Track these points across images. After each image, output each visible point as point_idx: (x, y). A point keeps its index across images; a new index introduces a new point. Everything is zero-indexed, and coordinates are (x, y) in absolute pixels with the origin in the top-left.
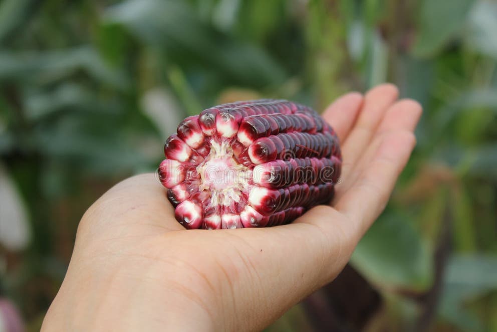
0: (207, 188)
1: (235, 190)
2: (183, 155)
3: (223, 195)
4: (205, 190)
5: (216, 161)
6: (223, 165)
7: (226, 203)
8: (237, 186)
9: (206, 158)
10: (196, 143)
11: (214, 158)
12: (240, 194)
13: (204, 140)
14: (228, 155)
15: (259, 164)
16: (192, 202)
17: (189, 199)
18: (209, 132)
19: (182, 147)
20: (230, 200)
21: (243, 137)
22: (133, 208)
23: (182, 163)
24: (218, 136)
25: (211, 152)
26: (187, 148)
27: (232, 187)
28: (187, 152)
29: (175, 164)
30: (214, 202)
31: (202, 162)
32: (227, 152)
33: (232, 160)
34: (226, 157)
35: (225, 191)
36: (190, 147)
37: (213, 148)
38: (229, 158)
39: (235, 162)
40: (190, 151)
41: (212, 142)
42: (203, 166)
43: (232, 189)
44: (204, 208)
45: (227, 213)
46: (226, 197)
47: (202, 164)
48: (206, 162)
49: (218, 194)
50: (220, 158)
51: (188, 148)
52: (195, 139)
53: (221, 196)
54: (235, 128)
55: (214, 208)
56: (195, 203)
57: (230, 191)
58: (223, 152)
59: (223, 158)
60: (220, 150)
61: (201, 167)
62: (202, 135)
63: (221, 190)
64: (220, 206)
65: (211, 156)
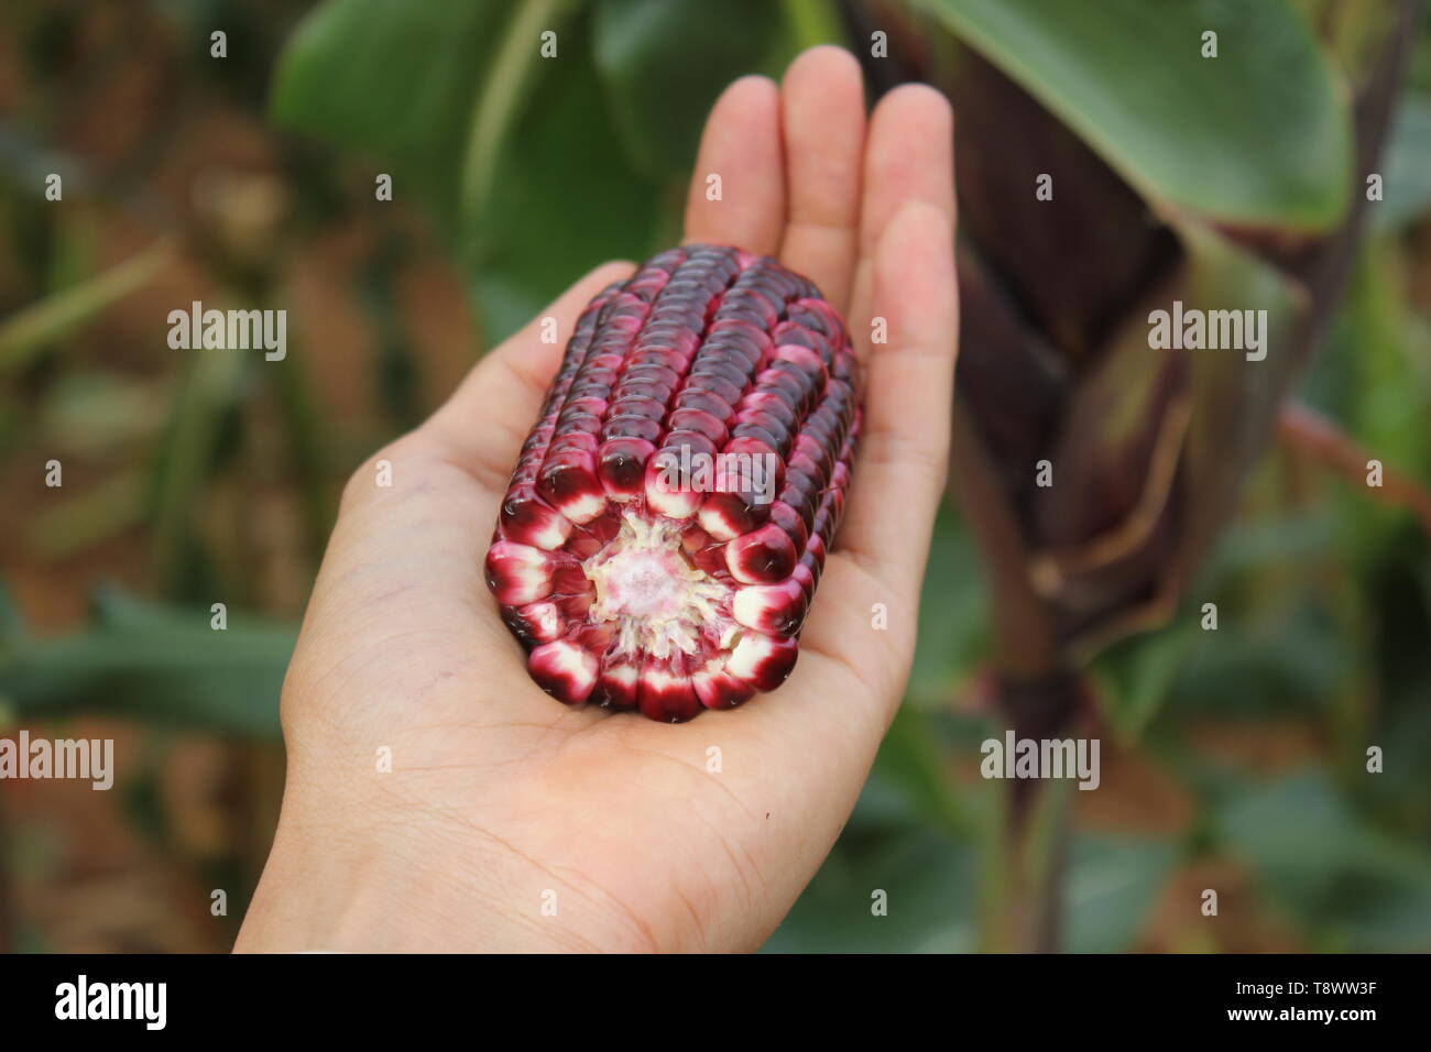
0: (613, 617)
1: (683, 623)
2: (552, 535)
3: (651, 631)
4: (609, 621)
5: (637, 557)
6: (655, 567)
7: (659, 649)
8: (686, 615)
9: (609, 546)
10: (586, 515)
11: (631, 547)
12: (694, 633)
13: (605, 511)
14: (666, 545)
15: (752, 585)
16: (576, 649)
17: (565, 637)
18: (624, 497)
19: (550, 521)
20: (668, 646)
21: (713, 522)
22: (448, 675)
23: (549, 553)
24: (649, 512)
25: (621, 534)
26: (560, 525)
27: (677, 619)
28: (561, 531)
29: (533, 555)
30: (628, 644)
31: (597, 553)
32: (665, 539)
33: (678, 560)
34: (663, 551)
35: (655, 622)
36: (569, 520)
37: (629, 527)
38: (669, 554)
39: (685, 564)
40: (568, 528)
41: (629, 516)
42: (601, 563)
43: (675, 623)
44: (604, 658)
45: (659, 670)
46: (660, 637)
47: (597, 557)
48: (610, 555)
49: (636, 625)
50: (645, 550)
51: (566, 523)
52: (586, 507)
53: (645, 631)
54: (694, 504)
55: (626, 655)
56: (583, 651)
57: (668, 625)
58: (655, 541)
59: (653, 550)
60: (649, 534)
61: (595, 566)
62: (602, 500)
63: (645, 617)
64: (641, 653)
65: (623, 542)
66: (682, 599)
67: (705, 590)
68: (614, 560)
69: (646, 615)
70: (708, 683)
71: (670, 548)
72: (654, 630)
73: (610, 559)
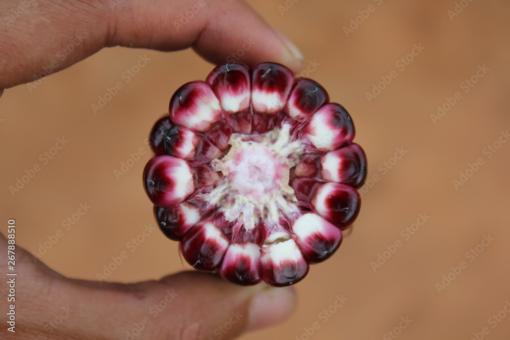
0: (225, 173)
1: (256, 211)
2: (233, 102)
3: (233, 201)
4: (220, 173)
5: (267, 152)
6: (270, 168)
7: (229, 214)
8: (261, 208)
9: (255, 135)
10: (265, 106)
11: (267, 145)
12: (257, 221)
13: (277, 112)
14: (287, 160)
15: (322, 216)
16: (191, 172)
17: (190, 162)
18: (295, 112)
19: (242, 92)
20: (238, 216)
23: (223, 110)
25: (268, 134)
26: (246, 99)
27: (255, 205)
28: (241, 104)
29: (214, 104)
30: (213, 198)
31: (245, 134)
32: (289, 157)
33: (286, 173)
34: (283, 162)
35: (240, 199)
36: (251, 101)
37: (278, 134)
38: (285, 165)
39: (288, 178)
40: (246, 106)
41: (286, 127)
42: (243, 140)
43: (253, 206)
44: (197, 193)
45: (217, 227)
46: (236, 207)
47: (243, 136)
48: (252, 139)
49: (227, 192)
50: (273, 153)
51: (248, 101)
52: (268, 101)
53: (230, 198)
55: (205, 204)
56: (194, 177)
57: (248, 204)
58: (285, 152)
59: (278, 157)
60: (284, 147)
61: (239, 139)
62: (282, 105)
63: (237, 192)
64: (215, 208)
65: (265, 139)
66: (265, 199)
67: (283, 203)
68: (254, 144)
69: (237, 191)
70: (237, 255)
71: (288, 163)
72: (237, 201)
73: (251, 142)
